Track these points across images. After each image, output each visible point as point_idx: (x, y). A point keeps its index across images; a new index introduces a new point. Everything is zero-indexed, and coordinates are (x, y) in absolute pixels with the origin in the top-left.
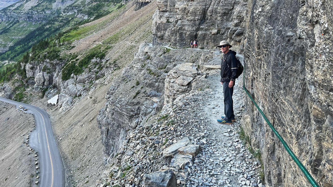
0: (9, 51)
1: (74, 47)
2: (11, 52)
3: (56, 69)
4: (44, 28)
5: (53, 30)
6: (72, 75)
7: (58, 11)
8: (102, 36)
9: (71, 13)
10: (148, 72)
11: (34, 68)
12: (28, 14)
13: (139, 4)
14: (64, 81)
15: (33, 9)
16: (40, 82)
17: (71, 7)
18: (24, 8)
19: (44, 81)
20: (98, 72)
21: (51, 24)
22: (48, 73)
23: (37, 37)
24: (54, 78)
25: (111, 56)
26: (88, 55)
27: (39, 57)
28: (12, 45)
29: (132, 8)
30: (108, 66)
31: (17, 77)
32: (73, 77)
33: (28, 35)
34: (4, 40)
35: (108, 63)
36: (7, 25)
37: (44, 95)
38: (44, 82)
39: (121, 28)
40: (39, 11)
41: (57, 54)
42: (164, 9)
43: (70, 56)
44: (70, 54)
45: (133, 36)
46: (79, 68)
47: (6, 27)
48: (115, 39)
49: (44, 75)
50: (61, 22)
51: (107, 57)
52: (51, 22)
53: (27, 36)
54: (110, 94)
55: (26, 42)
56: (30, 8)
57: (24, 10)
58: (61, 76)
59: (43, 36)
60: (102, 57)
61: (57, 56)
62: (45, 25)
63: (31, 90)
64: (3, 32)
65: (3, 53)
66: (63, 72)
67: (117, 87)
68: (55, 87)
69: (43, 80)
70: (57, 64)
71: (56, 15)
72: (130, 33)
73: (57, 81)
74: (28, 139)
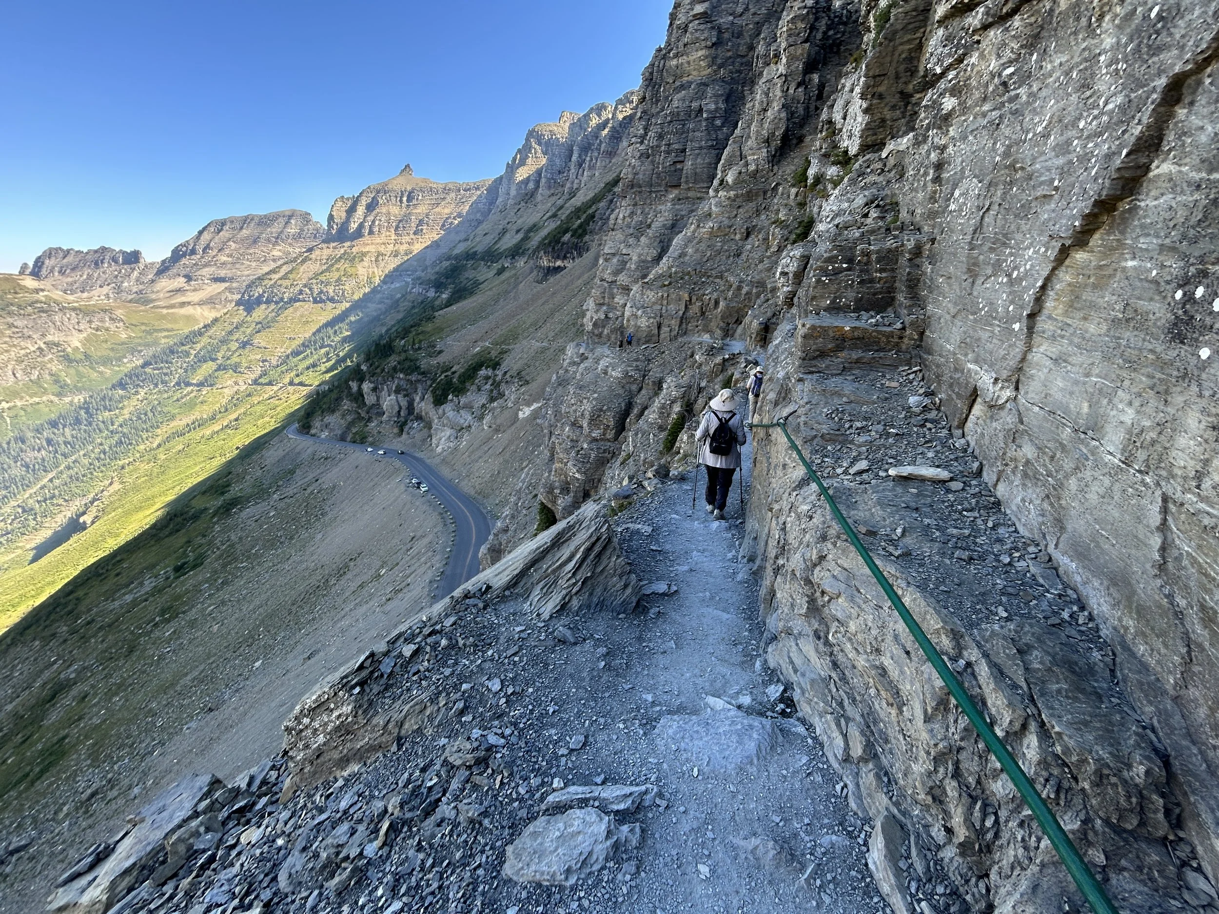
1: (440, 352)
3: (417, 389)
6: (450, 397)
8: (487, 332)
9: (398, 285)
11: (378, 389)
12: (310, 287)
13: (544, 269)
14: (436, 407)
16: (392, 412)
18: (299, 276)
19: (400, 409)
20: (493, 390)
22: (404, 396)
24: (416, 404)
25: (511, 363)
26: (470, 365)
27: (383, 370)
29: (531, 278)
30: (508, 380)
31: (346, 404)
32: (452, 400)
35: (507, 376)
37: (402, 431)
38: (399, 411)
39: (519, 318)
40: (331, 280)
41: (414, 365)
43: (438, 367)
44: (438, 363)
45: (543, 330)
46: (461, 385)
48: (513, 336)
49: (398, 399)
51: (504, 367)
56: (312, 274)
57: (300, 279)
58: (429, 400)
60: (496, 365)
61: (416, 368)
63: (378, 426)
66: (433, 392)
68: (419, 418)
69: (397, 408)
70: (418, 381)
72: (537, 326)
73: (423, 408)
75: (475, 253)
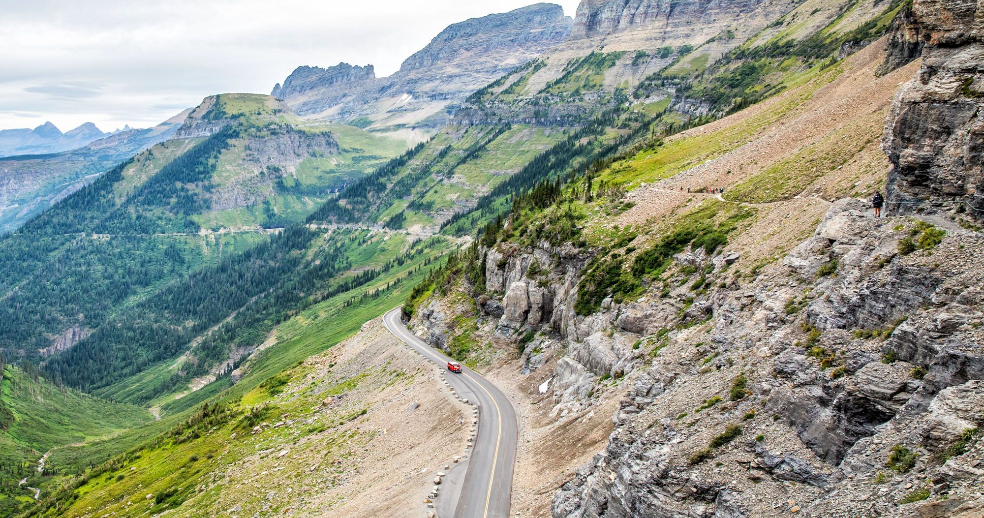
0: (477, 209)
1: (629, 206)
2: (482, 214)
3: (564, 273)
4: (573, 145)
5: (597, 150)
6: (607, 300)
7: (620, 93)
8: (729, 172)
9: (656, 99)
10: (804, 339)
11: (507, 265)
12: (536, 104)
13: (902, 50)
14: (581, 317)
15: (550, 89)
16: (515, 311)
17: (659, 79)
18: (526, 89)
19: (527, 308)
20: (691, 301)
21: (594, 132)
22: (541, 284)
23: (553, 171)
24: (556, 303)
25: (747, 244)
26: (668, 237)
27: (524, 231)
28: (486, 195)
29: (870, 69)
30: (728, 282)
31: (463, 285)
32: (607, 309)
33: (529, 165)
34: (470, 178)
35: (731, 271)
36: (480, 135)
37: (522, 351)
38: (526, 312)
39: (806, 142)
40: (565, 94)
41: (574, 226)
42: (953, 35)
43: (612, 236)
44: (616, 228)
46: (631, 279)
47: (477, 143)
49: (531, 289)
50: (624, 126)
51: (731, 250)
52: (593, 127)
53: (526, 170)
54: (628, 409)
55: (522, 185)
56: (543, 86)
57: (527, 93)
58: (575, 299)
59: (569, 170)
60: (714, 249)
61: (573, 234)
62: (577, 137)
63: (491, 332)
64: (468, 156)
65: (463, 215)
66: (583, 286)
67: (662, 385)
68: (555, 334)
69: (524, 306)
70: (570, 258)
71: (612, 105)
73: (564, 313)
74: (439, 483)
75: (789, 45)
